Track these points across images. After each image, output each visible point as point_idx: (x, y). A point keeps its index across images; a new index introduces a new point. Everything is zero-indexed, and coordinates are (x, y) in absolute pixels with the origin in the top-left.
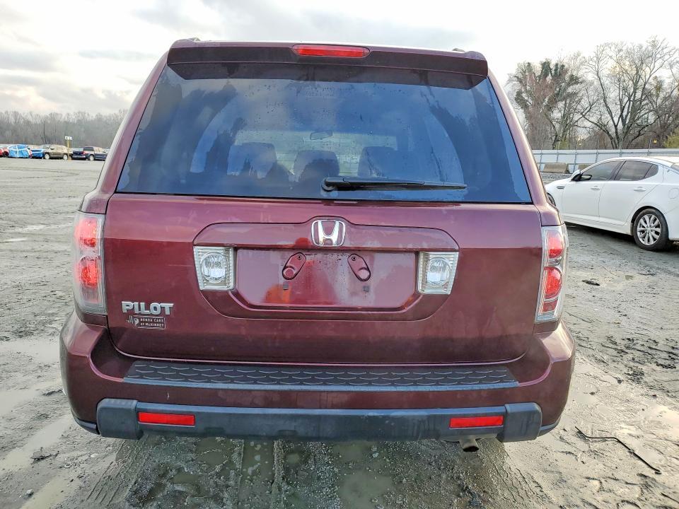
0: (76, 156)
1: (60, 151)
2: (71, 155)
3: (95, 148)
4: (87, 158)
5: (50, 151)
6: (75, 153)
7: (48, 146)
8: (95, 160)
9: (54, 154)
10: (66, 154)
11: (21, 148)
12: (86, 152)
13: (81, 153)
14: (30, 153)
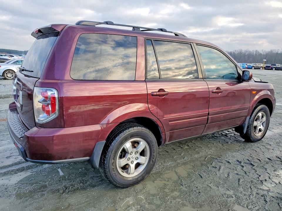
0: (267, 68)
1: (259, 66)
2: (264, 68)
3: (277, 64)
4: (272, 69)
5: (255, 66)
6: (267, 67)
7: (254, 64)
8: (275, 70)
9: (256, 67)
10: (262, 67)
11: (243, 64)
12: (272, 66)
13: (269, 67)
14: (246, 66)
